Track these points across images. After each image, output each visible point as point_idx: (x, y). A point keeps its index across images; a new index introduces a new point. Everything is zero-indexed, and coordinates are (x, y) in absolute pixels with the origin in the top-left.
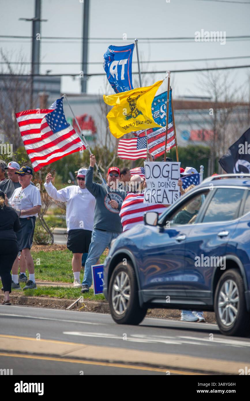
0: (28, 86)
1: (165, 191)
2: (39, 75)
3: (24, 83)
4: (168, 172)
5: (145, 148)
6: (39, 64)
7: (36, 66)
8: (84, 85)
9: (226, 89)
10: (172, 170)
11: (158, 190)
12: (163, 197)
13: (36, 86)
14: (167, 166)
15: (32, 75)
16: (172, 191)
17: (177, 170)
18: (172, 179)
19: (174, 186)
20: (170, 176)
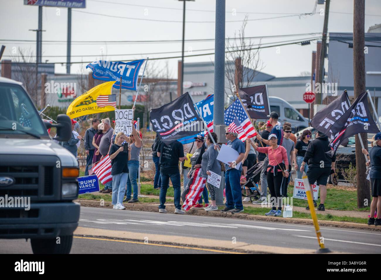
0: (34, 69)
1: (125, 127)
2: (41, 63)
3: (32, 68)
4: (127, 115)
5: (115, 101)
6: (41, 57)
7: (39, 58)
8: (68, 69)
9: (153, 72)
10: (129, 114)
11: (122, 126)
12: (124, 131)
13: (40, 69)
14: (126, 112)
15: (37, 63)
16: (129, 126)
17: (131, 114)
18: (129, 119)
19: (129, 123)
20: (128, 118)
